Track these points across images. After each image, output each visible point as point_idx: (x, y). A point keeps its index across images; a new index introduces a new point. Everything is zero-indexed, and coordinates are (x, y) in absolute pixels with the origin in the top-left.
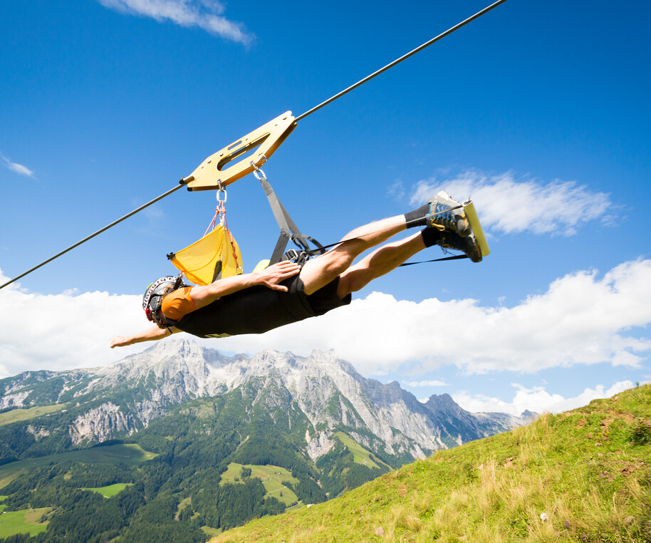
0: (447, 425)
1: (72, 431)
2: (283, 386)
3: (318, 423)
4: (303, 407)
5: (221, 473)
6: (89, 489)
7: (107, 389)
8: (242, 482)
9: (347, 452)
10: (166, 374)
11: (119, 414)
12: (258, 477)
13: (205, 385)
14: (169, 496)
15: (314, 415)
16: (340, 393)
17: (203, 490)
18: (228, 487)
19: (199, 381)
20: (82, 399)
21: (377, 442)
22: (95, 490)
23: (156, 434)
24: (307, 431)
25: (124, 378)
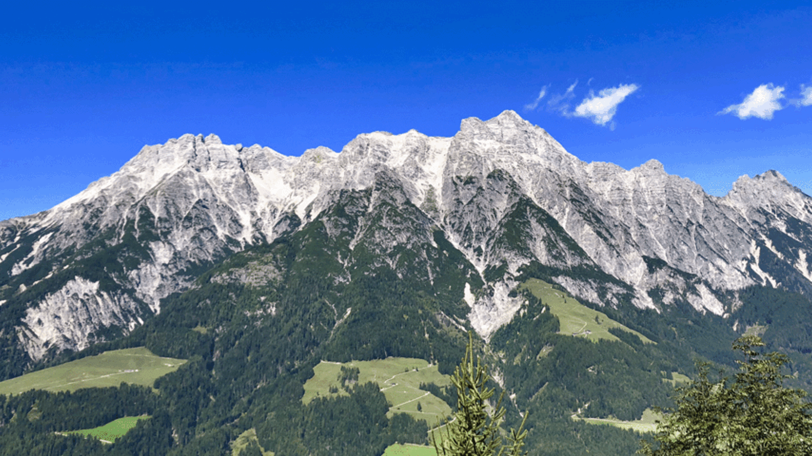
0: (774, 234)
1: (25, 336)
2: (408, 202)
3: (489, 266)
4: (454, 240)
5: (304, 381)
6: (75, 432)
7: (70, 251)
8: (342, 393)
9: (548, 317)
10: (172, 210)
11: (101, 296)
12: (374, 380)
13: (254, 219)
14: (214, 431)
15: (478, 251)
16: (529, 202)
17: (273, 413)
18: (320, 404)
19: (241, 213)
20: (27, 277)
21: (616, 289)
22: (85, 433)
23: (174, 325)
24: (468, 286)
25: (96, 227)
